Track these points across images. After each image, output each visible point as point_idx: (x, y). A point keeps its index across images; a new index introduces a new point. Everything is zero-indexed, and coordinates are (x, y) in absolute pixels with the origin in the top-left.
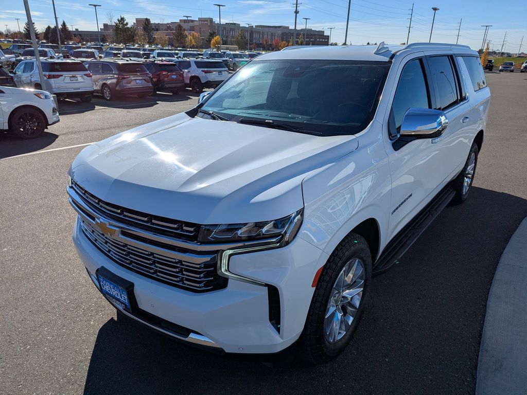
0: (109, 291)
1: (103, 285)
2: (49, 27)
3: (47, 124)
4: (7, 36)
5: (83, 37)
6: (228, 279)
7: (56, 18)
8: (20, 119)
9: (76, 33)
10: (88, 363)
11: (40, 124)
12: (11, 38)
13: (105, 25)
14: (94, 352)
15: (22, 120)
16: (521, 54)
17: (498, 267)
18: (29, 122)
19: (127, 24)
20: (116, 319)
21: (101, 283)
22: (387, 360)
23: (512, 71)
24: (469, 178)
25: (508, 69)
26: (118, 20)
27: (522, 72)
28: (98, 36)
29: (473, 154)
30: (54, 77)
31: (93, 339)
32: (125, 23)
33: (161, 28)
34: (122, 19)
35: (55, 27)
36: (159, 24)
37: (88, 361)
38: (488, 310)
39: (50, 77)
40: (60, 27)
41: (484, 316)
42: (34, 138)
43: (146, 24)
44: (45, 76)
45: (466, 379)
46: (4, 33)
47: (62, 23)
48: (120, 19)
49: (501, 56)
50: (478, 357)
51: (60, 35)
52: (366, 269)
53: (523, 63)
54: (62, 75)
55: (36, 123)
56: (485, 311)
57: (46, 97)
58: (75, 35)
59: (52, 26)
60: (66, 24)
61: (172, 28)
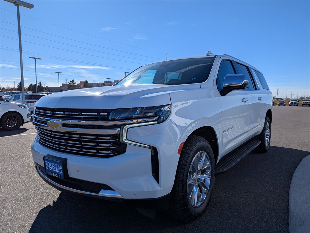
0: (51, 168)
1: (47, 166)
2: (31, 84)
3: (23, 122)
4: (7, 90)
5: (50, 90)
6: (126, 144)
7: (36, 80)
8: (7, 119)
9: (46, 88)
10: (30, 227)
11: (19, 122)
12: (9, 91)
13: (63, 85)
14: (35, 221)
15: (8, 119)
16: (288, 99)
17: (292, 178)
18: (13, 121)
19: (75, 83)
20: (52, 205)
21: (46, 165)
22: (230, 221)
23: (284, 105)
24: (268, 138)
25: (282, 104)
26: (70, 81)
27: (290, 106)
28: (58, 90)
29: (267, 123)
30: (31, 102)
31: (35, 215)
32: (74, 82)
33: (93, 85)
34: (73, 81)
35: (35, 84)
36: (92, 83)
37: (30, 226)
38: (290, 197)
39: (28, 102)
40: (38, 84)
41: (288, 200)
42: (14, 130)
43: (85, 83)
44: (26, 102)
45: (283, 230)
46: (6, 89)
47: (39, 82)
48: (71, 81)
49: (278, 99)
50: (288, 219)
51: (37, 88)
52: (211, 162)
53: (289, 101)
54: (35, 102)
55: (17, 122)
56: (289, 197)
57: (25, 107)
58: (45, 89)
59: (33, 84)
60: (41, 83)
61: (99, 85)
